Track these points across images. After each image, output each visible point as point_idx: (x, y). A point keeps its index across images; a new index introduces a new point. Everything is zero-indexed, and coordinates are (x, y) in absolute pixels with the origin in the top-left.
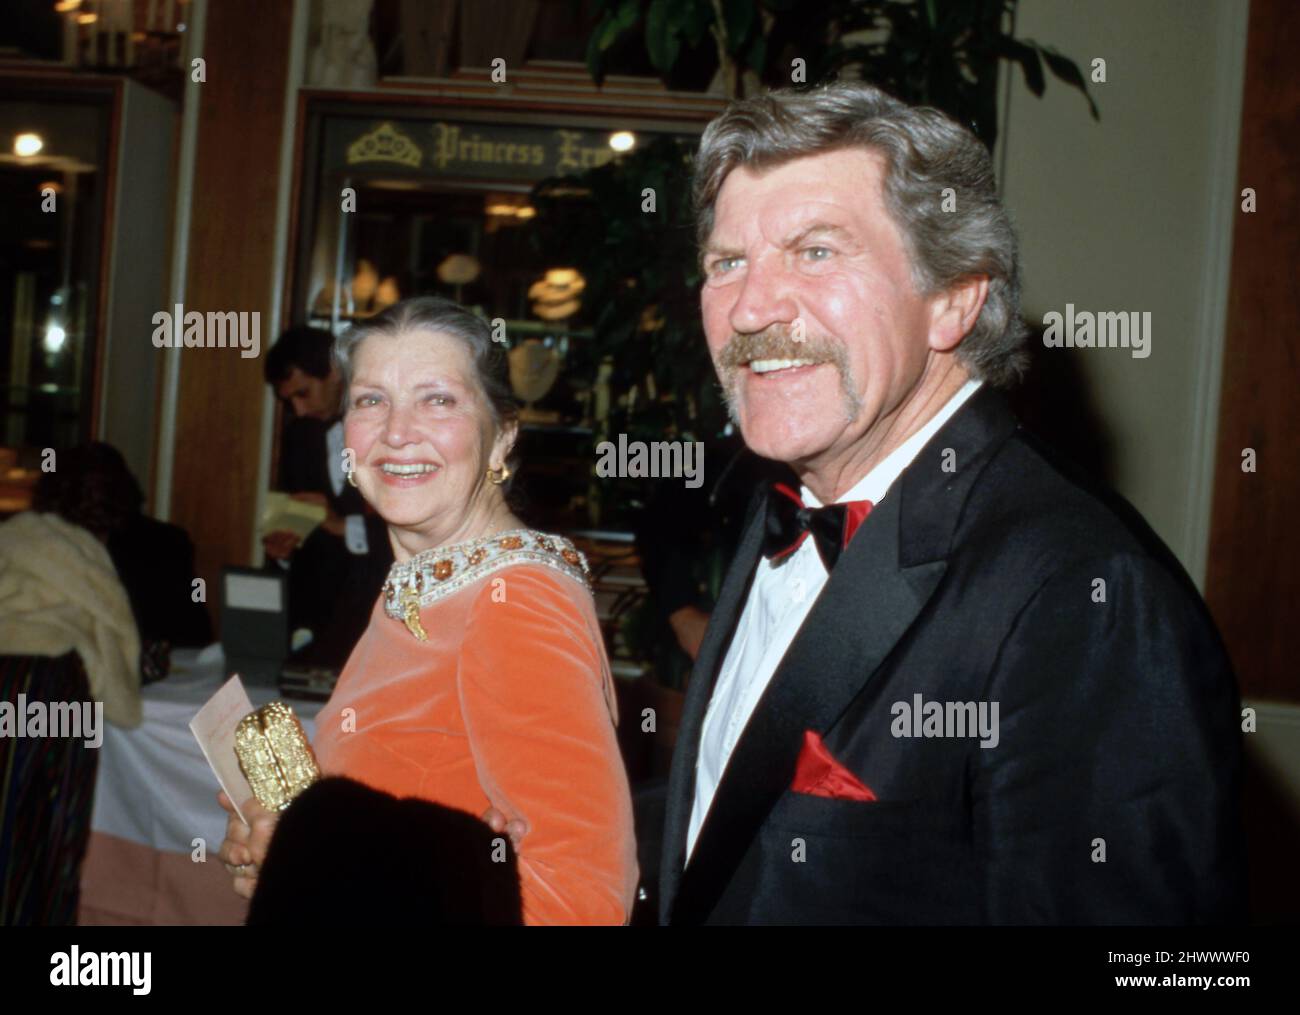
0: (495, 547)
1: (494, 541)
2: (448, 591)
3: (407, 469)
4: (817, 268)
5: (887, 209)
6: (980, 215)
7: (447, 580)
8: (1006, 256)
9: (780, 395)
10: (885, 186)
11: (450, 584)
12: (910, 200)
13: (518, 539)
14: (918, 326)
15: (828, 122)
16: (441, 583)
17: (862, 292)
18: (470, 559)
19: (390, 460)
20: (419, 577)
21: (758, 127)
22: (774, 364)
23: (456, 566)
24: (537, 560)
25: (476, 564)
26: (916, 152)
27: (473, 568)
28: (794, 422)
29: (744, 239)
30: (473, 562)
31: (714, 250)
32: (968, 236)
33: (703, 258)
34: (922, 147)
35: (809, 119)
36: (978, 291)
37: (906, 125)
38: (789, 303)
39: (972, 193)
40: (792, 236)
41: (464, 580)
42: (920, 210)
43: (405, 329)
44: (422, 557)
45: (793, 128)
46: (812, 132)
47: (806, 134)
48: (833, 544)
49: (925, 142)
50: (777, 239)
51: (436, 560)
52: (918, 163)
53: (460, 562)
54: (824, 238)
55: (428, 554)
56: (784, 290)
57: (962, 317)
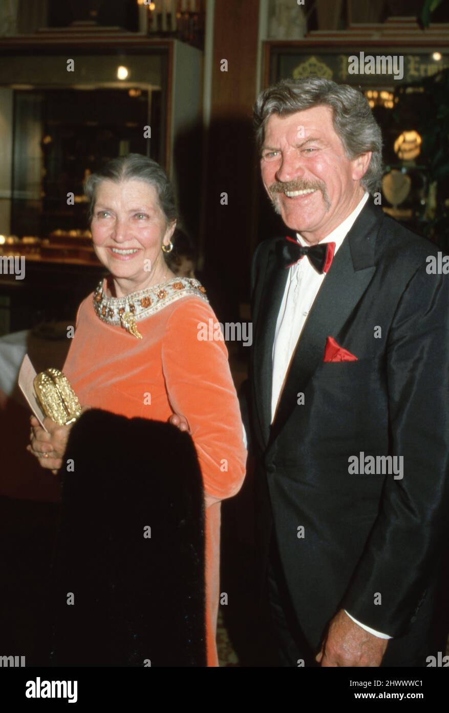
0: (171, 289)
1: (169, 286)
2: (150, 313)
3: (124, 252)
4: (311, 154)
5: (335, 130)
6: (369, 128)
7: (149, 308)
8: (379, 144)
9: (300, 206)
10: (334, 120)
11: (151, 310)
12: (343, 125)
13: (180, 284)
14: (349, 171)
15: (312, 97)
16: (146, 309)
17: (329, 161)
18: (158, 296)
19: (116, 248)
20: (132, 306)
21: (284, 100)
22: (297, 193)
23: (153, 300)
24: (193, 294)
25: (162, 298)
26: (344, 106)
27: (161, 300)
28: (306, 216)
29: (281, 145)
30: (161, 297)
31: (268, 148)
32: (365, 136)
33: (262, 151)
34: (346, 103)
35: (303, 96)
36: (368, 156)
37: (340, 95)
38: (300, 169)
39: (365, 119)
40: (300, 143)
41: (157, 307)
42: (347, 129)
43: (124, 180)
44: (132, 297)
45: (297, 100)
46: (305, 101)
47: (304, 103)
48: (320, 261)
49: (347, 101)
50: (294, 144)
51: (141, 297)
52: (346, 111)
53: (154, 298)
54: (313, 145)
55: (135, 295)
56: (298, 164)
57: (363, 167)
